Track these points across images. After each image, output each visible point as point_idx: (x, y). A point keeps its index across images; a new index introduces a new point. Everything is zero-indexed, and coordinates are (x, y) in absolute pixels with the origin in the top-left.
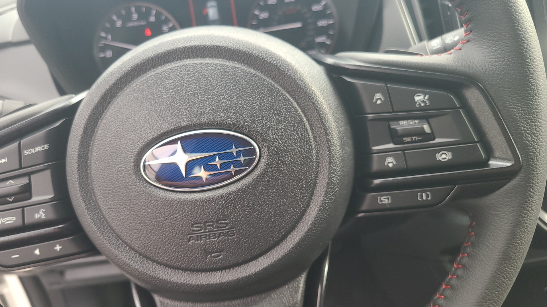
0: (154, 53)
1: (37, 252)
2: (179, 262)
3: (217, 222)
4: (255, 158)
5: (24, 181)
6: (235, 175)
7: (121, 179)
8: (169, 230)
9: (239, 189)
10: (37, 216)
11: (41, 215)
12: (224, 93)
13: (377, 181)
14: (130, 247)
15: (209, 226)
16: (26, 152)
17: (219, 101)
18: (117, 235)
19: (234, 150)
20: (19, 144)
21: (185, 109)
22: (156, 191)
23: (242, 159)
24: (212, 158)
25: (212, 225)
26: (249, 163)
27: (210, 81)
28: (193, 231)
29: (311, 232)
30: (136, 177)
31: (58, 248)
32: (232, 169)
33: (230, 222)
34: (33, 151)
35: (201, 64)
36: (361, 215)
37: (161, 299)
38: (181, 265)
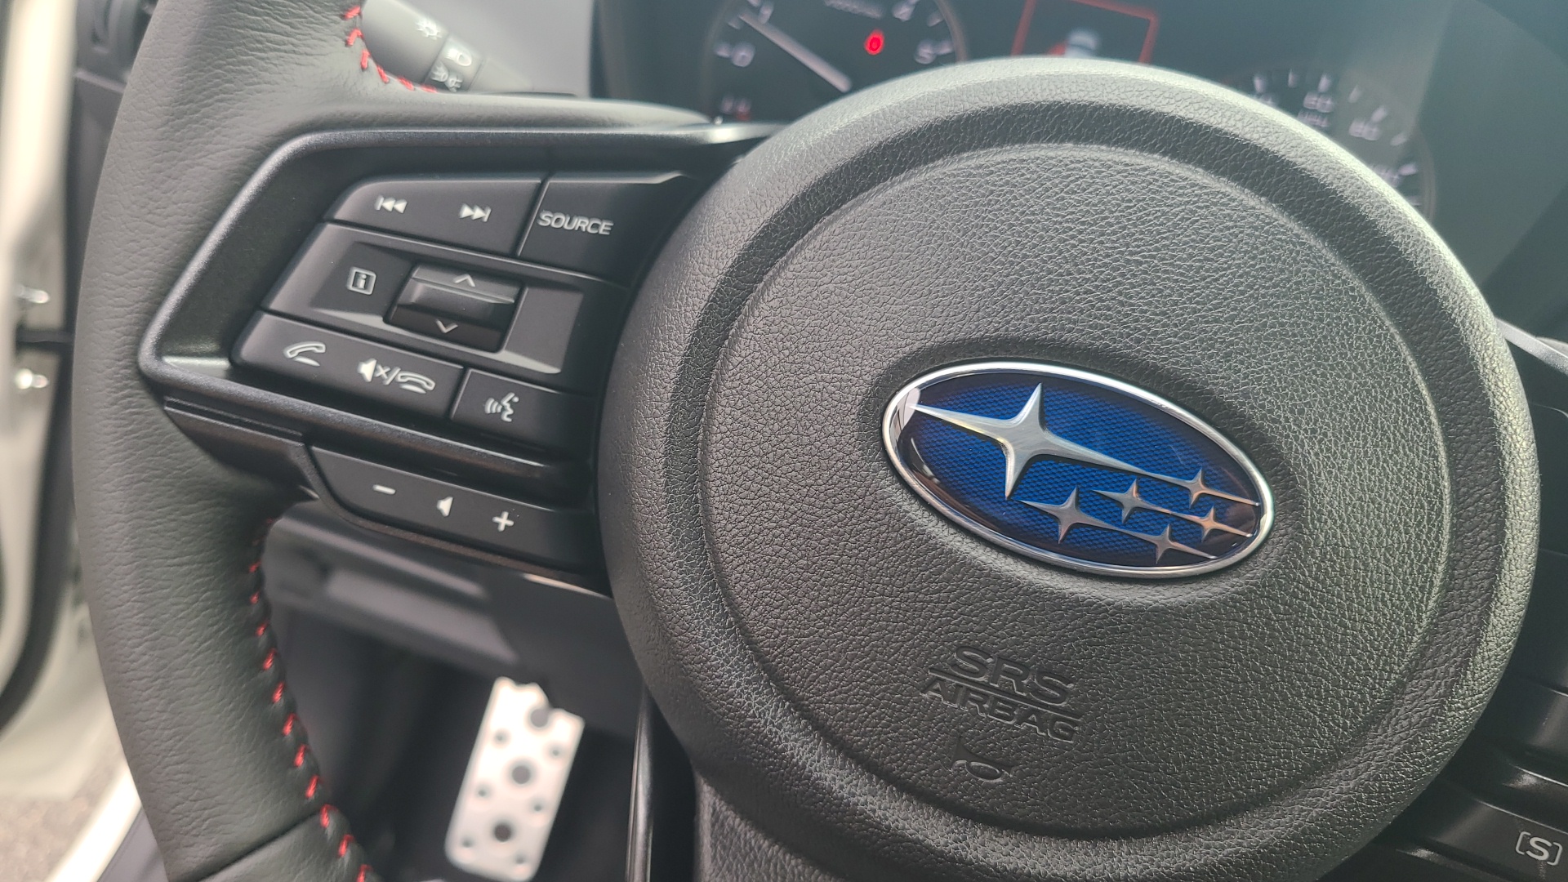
0: (1074, 96)
1: (445, 506)
2: (864, 735)
3: (1041, 673)
5: (493, 295)
6: (1165, 562)
7: (811, 416)
8: (881, 628)
9: (1155, 610)
10: (491, 406)
11: (502, 408)
12: (1238, 301)
13: (1529, 778)
14: (738, 620)
15: (1007, 673)
16: (547, 219)
17: (1216, 321)
18: (719, 570)
19: (1197, 487)
20: (540, 187)
21: (1101, 300)
22: (900, 497)
23: (1209, 523)
24: (1121, 480)
25: (1018, 678)
26: (1222, 545)
27: (1212, 250)
28: (955, 665)
29: (1308, 841)
30: (860, 430)
31: (503, 521)
32: (1164, 541)
33: (1077, 694)
34: (564, 221)
35: (1201, 188)
36: (1423, 853)
37: (722, 806)
38: (865, 745)
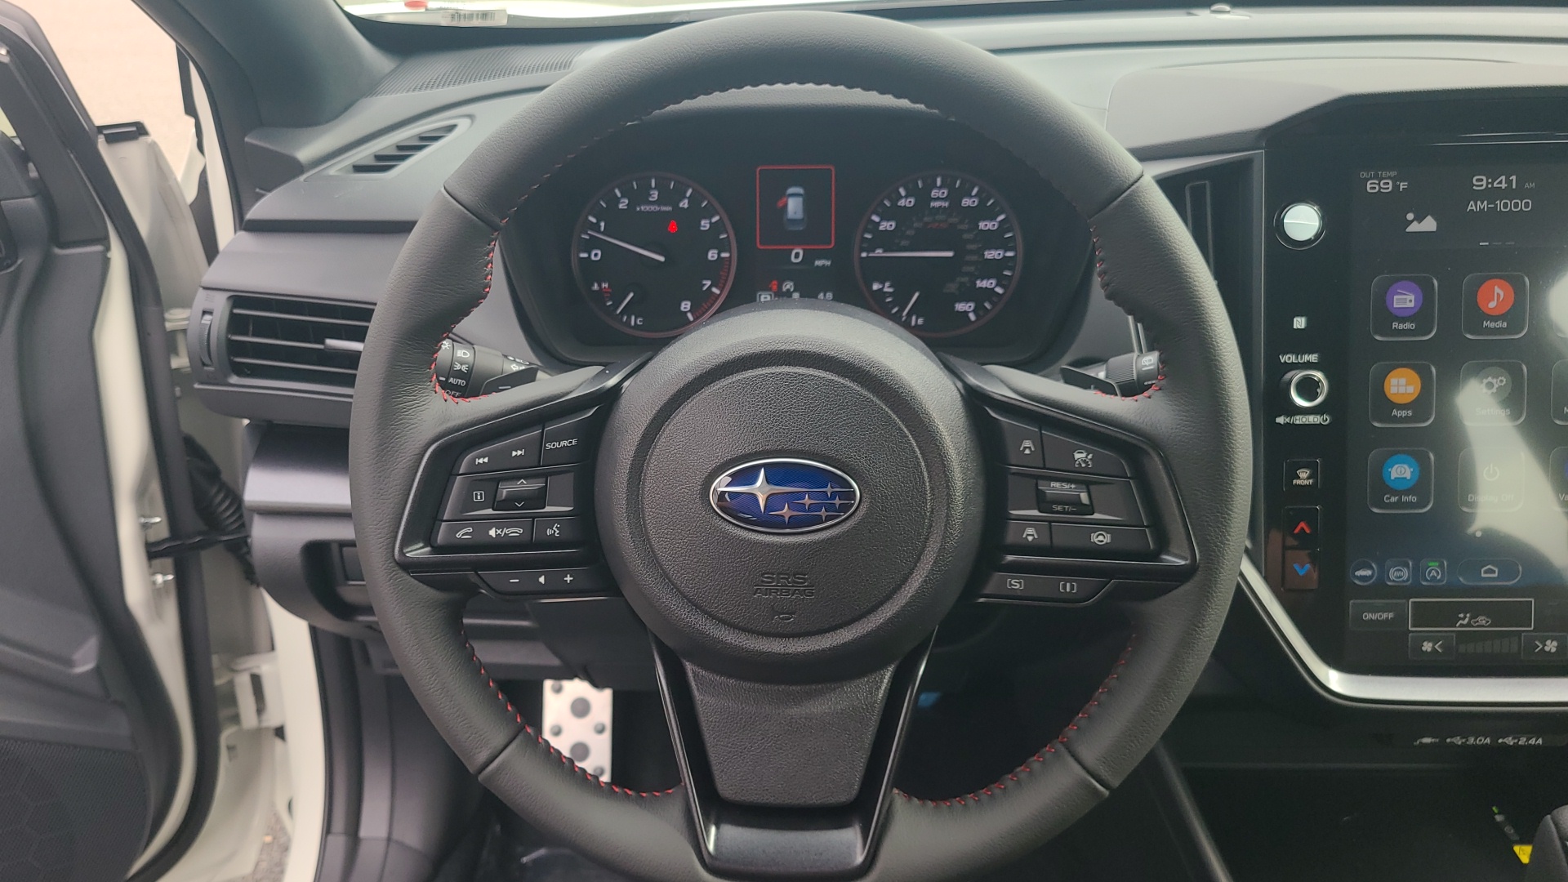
0: (746, 352)
1: (542, 580)
2: (738, 618)
3: (794, 575)
4: (854, 504)
5: (534, 485)
6: (826, 521)
7: (682, 503)
8: (732, 576)
9: (828, 539)
10: (549, 532)
11: (554, 531)
12: (827, 416)
13: (1010, 558)
14: (678, 590)
15: (782, 578)
16: (549, 446)
17: (820, 426)
18: (664, 572)
19: (829, 490)
20: (543, 432)
21: (776, 430)
22: (724, 524)
23: (837, 502)
24: (800, 496)
25: (787, 579)
26: (844, 508)
27: (812, 398)
28: (763, 581)
29: (910, 607)
30: (702, 504)
31: (569, 579)
32: (823, 513)
33: (810, 578)
34: (557, 444)
35: (803, 375)
36: (982, 600)
37: (696, 668)
38: (739, 622)
